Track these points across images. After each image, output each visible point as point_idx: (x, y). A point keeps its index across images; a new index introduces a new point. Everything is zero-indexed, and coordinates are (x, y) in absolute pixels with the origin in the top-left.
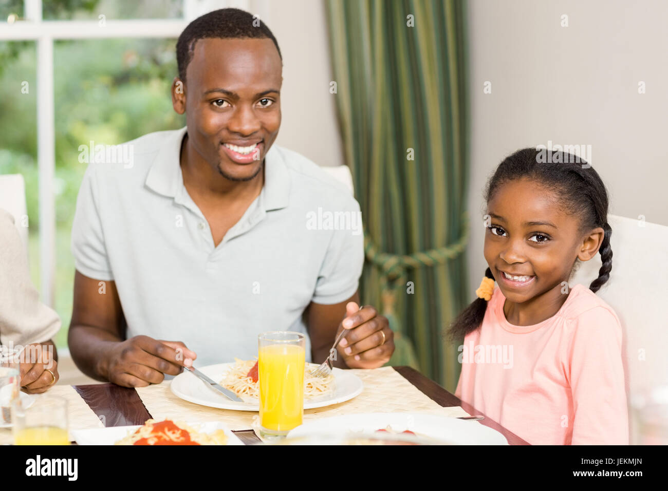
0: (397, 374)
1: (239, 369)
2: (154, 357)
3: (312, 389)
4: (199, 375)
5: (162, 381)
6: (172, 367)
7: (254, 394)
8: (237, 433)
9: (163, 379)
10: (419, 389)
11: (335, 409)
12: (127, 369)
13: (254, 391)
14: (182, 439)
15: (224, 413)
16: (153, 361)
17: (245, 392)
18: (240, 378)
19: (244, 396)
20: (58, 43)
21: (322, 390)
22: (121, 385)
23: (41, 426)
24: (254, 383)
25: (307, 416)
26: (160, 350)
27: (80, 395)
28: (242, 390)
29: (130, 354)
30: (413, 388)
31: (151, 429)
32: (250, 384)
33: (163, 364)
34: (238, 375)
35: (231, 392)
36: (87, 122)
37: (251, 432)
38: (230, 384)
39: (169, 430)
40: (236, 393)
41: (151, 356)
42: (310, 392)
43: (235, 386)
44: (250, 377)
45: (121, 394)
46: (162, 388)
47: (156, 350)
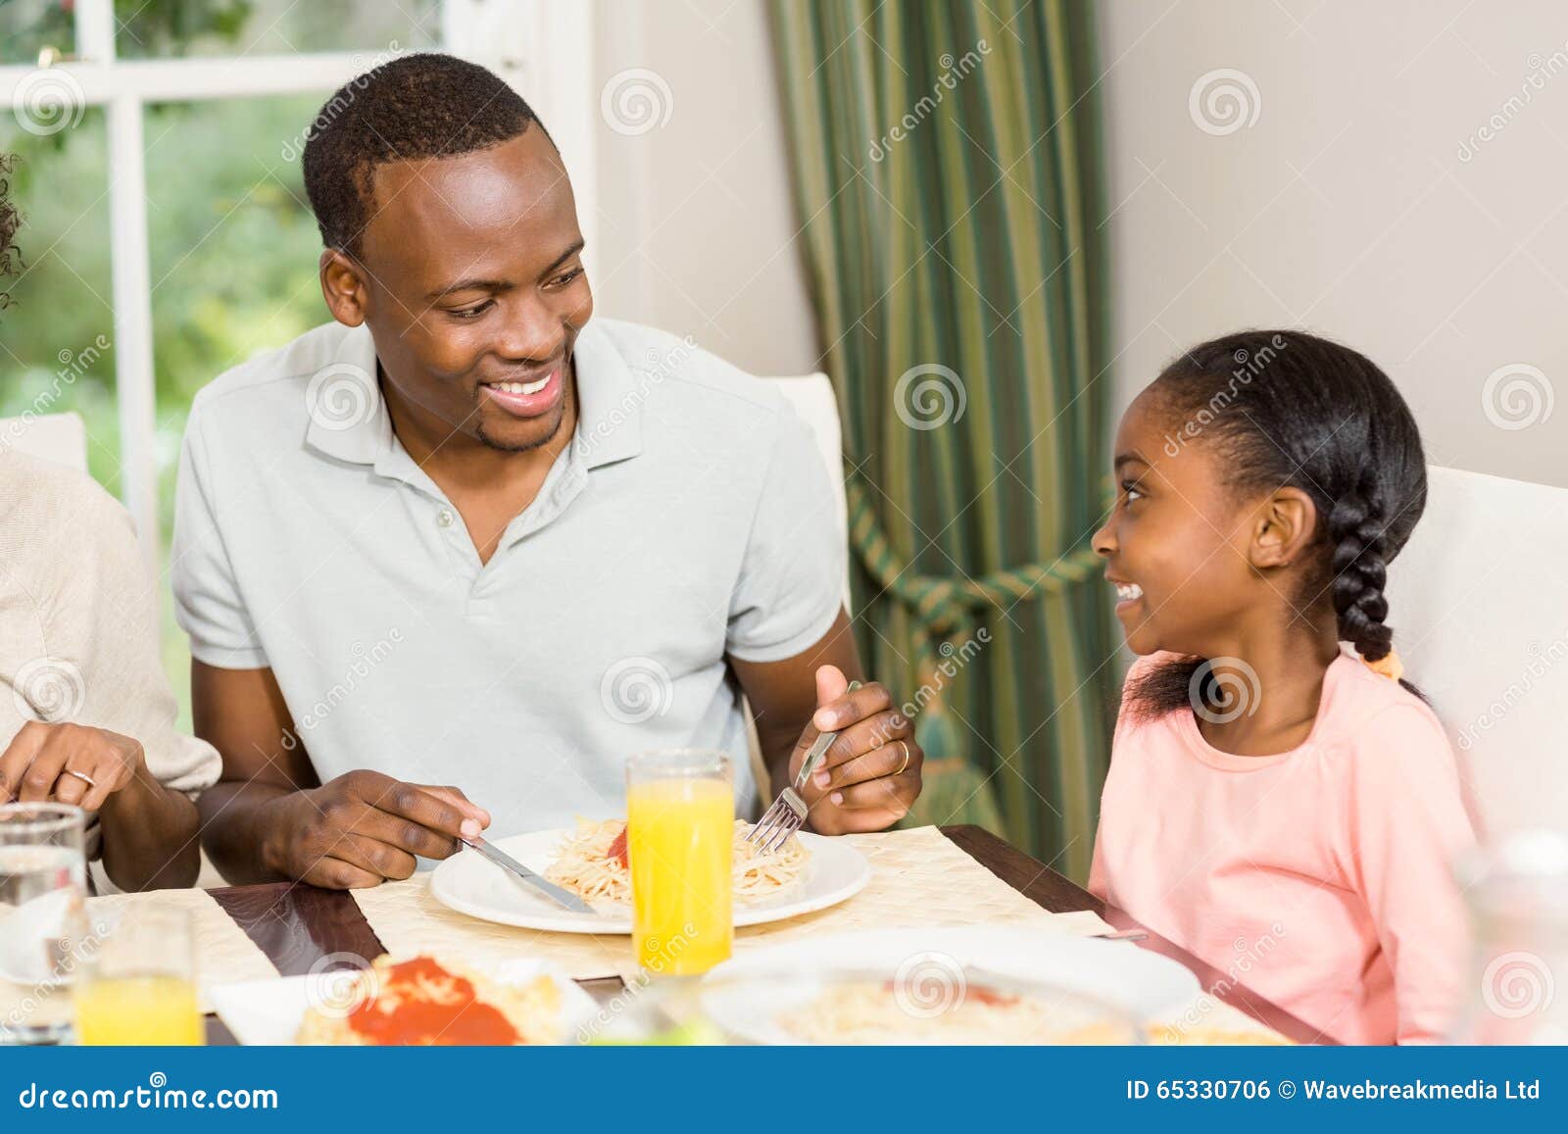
0: (948, 841)
1: (588, 840)
2: (391, 817)
3: (757, 878)
4: (496, 857)
5: (412, 873)
6: (433, 839)
7: (625, 895)
8: (585, 983)
9: (414, 867)
10: (999, 875)
11: (806, 926)
12: (332, 848)
13: (624, 889)
14: (458, 997)
15: (556, 940)
16: (391, 829)
17: (604, 892)
18: (590, 860)
19: (600, 903)
20: (156, 109)
21: (781, 881)
22: (318, 884)
23: (135, 974)
24: (624, 871)
25: (743, 941)
26: (406, 803)
27: (225, 908)
28: (598, 888)
29: (337, 814)
30: (986, 873)
31: (386, 976)
32: (616, 873)
33: (413, 833)
34: (586, 853)
35: (568, 893)
36: (229, 298)
37: (616, 982)
38: (570, 874)
39: (428, 977)
40: (582, 893)
41: (386, 815)
42: (749, 886)
43: (579, 878)
44: (615, 859)
45: (318, 906)
46: (411, 887)
47: (396, 800)
